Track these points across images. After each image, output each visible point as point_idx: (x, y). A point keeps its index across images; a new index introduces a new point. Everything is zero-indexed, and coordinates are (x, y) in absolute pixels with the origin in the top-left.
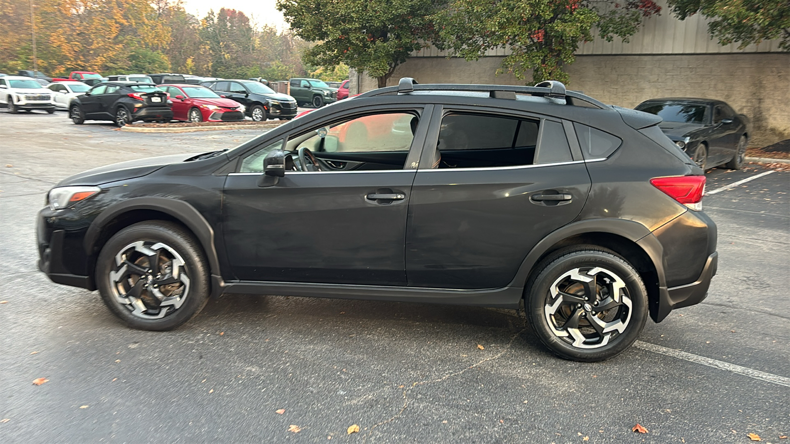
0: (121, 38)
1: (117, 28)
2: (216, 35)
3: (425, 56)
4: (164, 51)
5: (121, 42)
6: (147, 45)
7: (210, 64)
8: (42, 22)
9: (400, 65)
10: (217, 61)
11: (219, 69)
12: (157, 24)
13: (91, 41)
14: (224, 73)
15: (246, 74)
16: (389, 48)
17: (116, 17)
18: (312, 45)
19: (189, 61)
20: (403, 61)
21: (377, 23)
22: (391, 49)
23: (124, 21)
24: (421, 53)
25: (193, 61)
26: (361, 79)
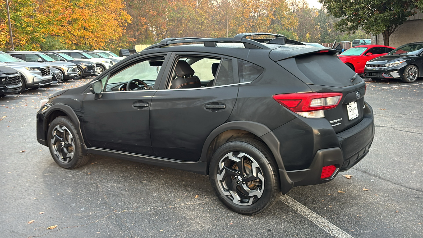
0: (271, 26)
1: (270, 21)
2: (325, 19)
3: (415, 19)
4: (295, 31)
5: (271, 28)
6: (285, 28)
7: (320, 35)
8: (235, 23)
9: (399, 26)
10: (325, 34)
11: (326, 38)
12: (291, 17)
13: (257, 29)
14: (328, 40)
15: (340, 39)
16: (384, 17)
17: (269, 16)
18: (339, 20)
19: (308, 35)
20: (401, 23)
21: (376, 2)
22: (385, 17)
23: (273, 18)
24: (412, 18)
25: (309, 35)
26: (378, 36)
